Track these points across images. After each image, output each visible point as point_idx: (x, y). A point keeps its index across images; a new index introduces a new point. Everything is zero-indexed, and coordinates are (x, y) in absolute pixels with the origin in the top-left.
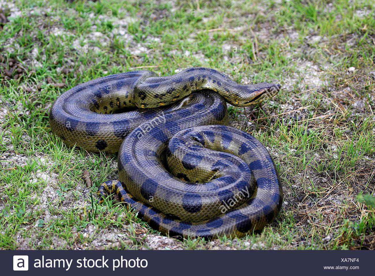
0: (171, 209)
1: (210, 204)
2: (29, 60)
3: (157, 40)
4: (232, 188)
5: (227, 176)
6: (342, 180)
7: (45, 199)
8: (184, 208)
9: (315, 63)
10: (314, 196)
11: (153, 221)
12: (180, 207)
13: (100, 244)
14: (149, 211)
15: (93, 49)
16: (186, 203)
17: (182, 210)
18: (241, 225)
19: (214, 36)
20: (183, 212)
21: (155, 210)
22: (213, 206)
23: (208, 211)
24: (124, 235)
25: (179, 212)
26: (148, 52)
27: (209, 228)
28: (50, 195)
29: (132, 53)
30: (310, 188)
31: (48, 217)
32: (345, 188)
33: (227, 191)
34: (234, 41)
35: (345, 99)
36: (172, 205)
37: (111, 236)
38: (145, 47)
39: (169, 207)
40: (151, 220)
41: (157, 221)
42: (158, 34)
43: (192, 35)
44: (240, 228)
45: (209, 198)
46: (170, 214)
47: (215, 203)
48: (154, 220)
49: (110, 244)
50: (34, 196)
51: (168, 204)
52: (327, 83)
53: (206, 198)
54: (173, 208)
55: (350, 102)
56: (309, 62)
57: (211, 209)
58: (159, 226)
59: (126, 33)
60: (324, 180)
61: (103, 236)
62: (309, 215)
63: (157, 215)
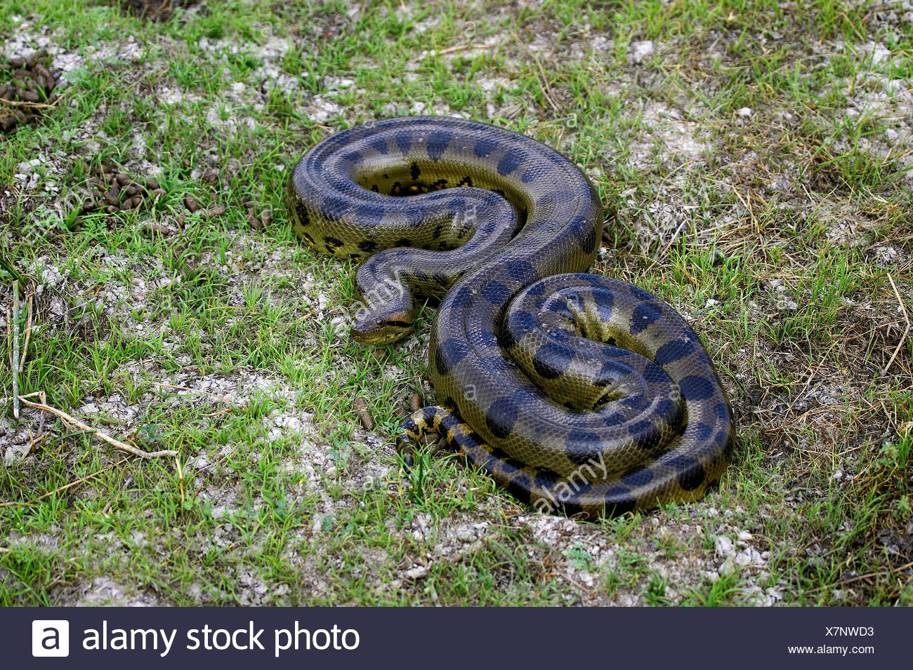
0: (544, 459)
1: (618, 449)
2: (133, 162)
3: (346, 83)
4: (650, 416)
5: (632, 395)
6: (824, 355)
7: (310, 468)
8: (570, 458)
9: (671, 105)
10: (780, 390)
11: (516, 484)
12: (561, 456)
13: (449, 549)
14: (503, 466)
15: (246, 123)
16: (572, 449)
17: (564, 461)
18: (687, 477)
19: (454, 64)
20: (568, 465)
21: (515, 464)
22: (623, 452)
23: (615, 462)
24: (484, 524)
25: (560, 464)
26: (342, 112)
27: (628, 487)
28: (316, 461)
29: (312, 118)
30: (769, 375)
31: (328, 505)
32: (833, 370)
33: (643, 424)
34: (497, 70)
35: (752, 177)
36: (545, 452)
37: (464, 531)
38: (332, 100)
39: (541, 454)
40: (511, 483)
41: (523, 484)
42: (347, 72)
43: (412, 66)
44: (686, 481)
45: (616, 439)
46: (542, 467)
47: (626, 447)
48: (518, 481)
49: (466, 546)
50: (289, 467)
51: (538, 450)
52: (710, 147)
53: (609, 440)
54: (548, 457)
55: (765, 181)
56: (659, 104)
57: (619, 458)
58: (530, 493)
59: (280, 73)
60: (789, 356)
61: (448, 532)
62: (787, 432)
63: (520, 473)
